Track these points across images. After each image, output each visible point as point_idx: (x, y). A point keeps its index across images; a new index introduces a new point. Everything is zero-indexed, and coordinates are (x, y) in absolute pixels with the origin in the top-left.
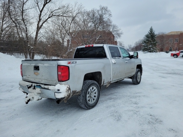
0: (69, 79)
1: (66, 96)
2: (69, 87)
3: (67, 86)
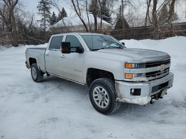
2: (26, 62)
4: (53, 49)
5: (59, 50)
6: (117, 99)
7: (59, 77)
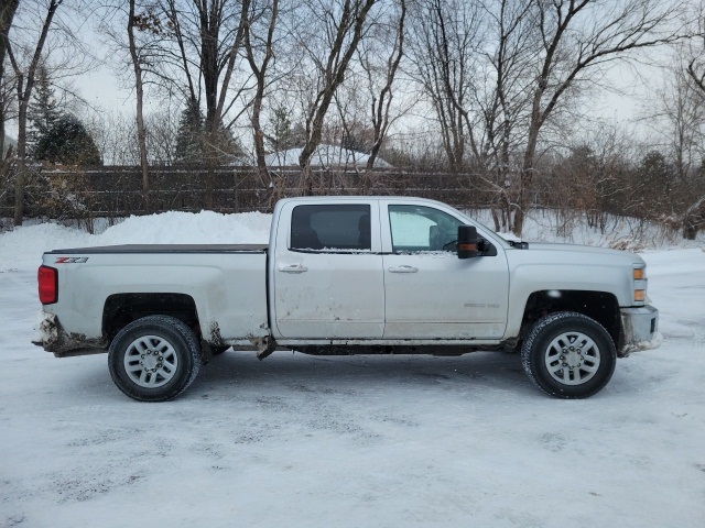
0: (56, 301)
1: (46, 340)
2: (52, 320)
3: (48, 316)
4: (324, 250)
5: (368, 250)
6: (626, 347)
7: (362, 343)
